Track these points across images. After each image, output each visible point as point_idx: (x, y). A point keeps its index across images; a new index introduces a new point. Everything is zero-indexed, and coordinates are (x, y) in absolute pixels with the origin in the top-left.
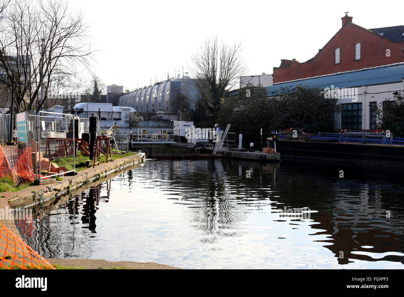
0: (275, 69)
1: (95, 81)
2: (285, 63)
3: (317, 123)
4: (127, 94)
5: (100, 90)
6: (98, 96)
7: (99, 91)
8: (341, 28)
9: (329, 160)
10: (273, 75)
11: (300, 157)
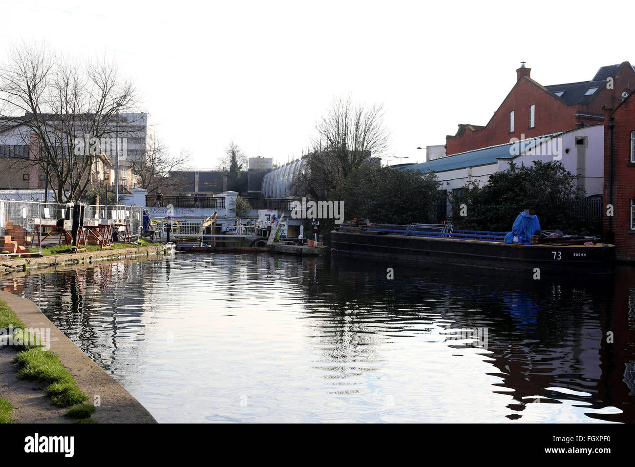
0: (449, 138)
1: (233, 152)
2: (463, 128)
3: (410, 213)
4: (275, 170)
5: (240, 164)
6: (237, 173)
7: (239, 166)
8: (517, 83)
9: (378, 255)
10: (446, 147)
11: (355, 252)
